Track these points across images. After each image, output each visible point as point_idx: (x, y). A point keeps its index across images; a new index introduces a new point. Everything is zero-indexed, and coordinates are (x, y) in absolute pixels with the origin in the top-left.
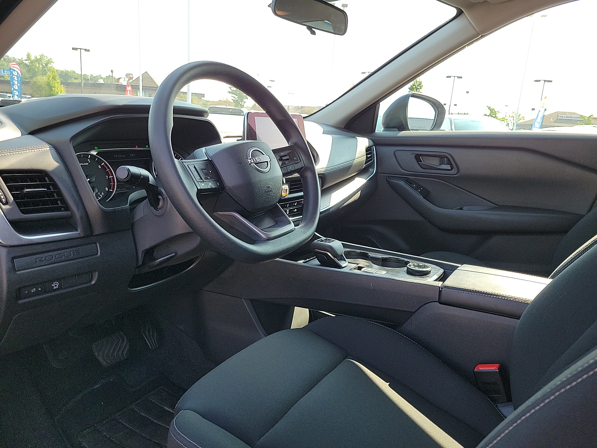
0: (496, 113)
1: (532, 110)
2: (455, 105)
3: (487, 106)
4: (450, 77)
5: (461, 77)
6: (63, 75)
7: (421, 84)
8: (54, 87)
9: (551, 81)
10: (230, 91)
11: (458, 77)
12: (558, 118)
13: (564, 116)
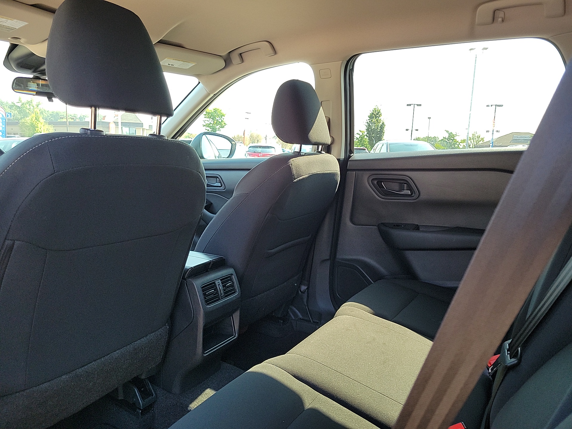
2: (417, 130)
3: (446, 130)
4: (410, 105)
5: (420, 105)
6: (54, 114)
7: (379, 113)
8: (37, 127)
10: (205, 124)
11: (418, 105)
13: (518, 136)
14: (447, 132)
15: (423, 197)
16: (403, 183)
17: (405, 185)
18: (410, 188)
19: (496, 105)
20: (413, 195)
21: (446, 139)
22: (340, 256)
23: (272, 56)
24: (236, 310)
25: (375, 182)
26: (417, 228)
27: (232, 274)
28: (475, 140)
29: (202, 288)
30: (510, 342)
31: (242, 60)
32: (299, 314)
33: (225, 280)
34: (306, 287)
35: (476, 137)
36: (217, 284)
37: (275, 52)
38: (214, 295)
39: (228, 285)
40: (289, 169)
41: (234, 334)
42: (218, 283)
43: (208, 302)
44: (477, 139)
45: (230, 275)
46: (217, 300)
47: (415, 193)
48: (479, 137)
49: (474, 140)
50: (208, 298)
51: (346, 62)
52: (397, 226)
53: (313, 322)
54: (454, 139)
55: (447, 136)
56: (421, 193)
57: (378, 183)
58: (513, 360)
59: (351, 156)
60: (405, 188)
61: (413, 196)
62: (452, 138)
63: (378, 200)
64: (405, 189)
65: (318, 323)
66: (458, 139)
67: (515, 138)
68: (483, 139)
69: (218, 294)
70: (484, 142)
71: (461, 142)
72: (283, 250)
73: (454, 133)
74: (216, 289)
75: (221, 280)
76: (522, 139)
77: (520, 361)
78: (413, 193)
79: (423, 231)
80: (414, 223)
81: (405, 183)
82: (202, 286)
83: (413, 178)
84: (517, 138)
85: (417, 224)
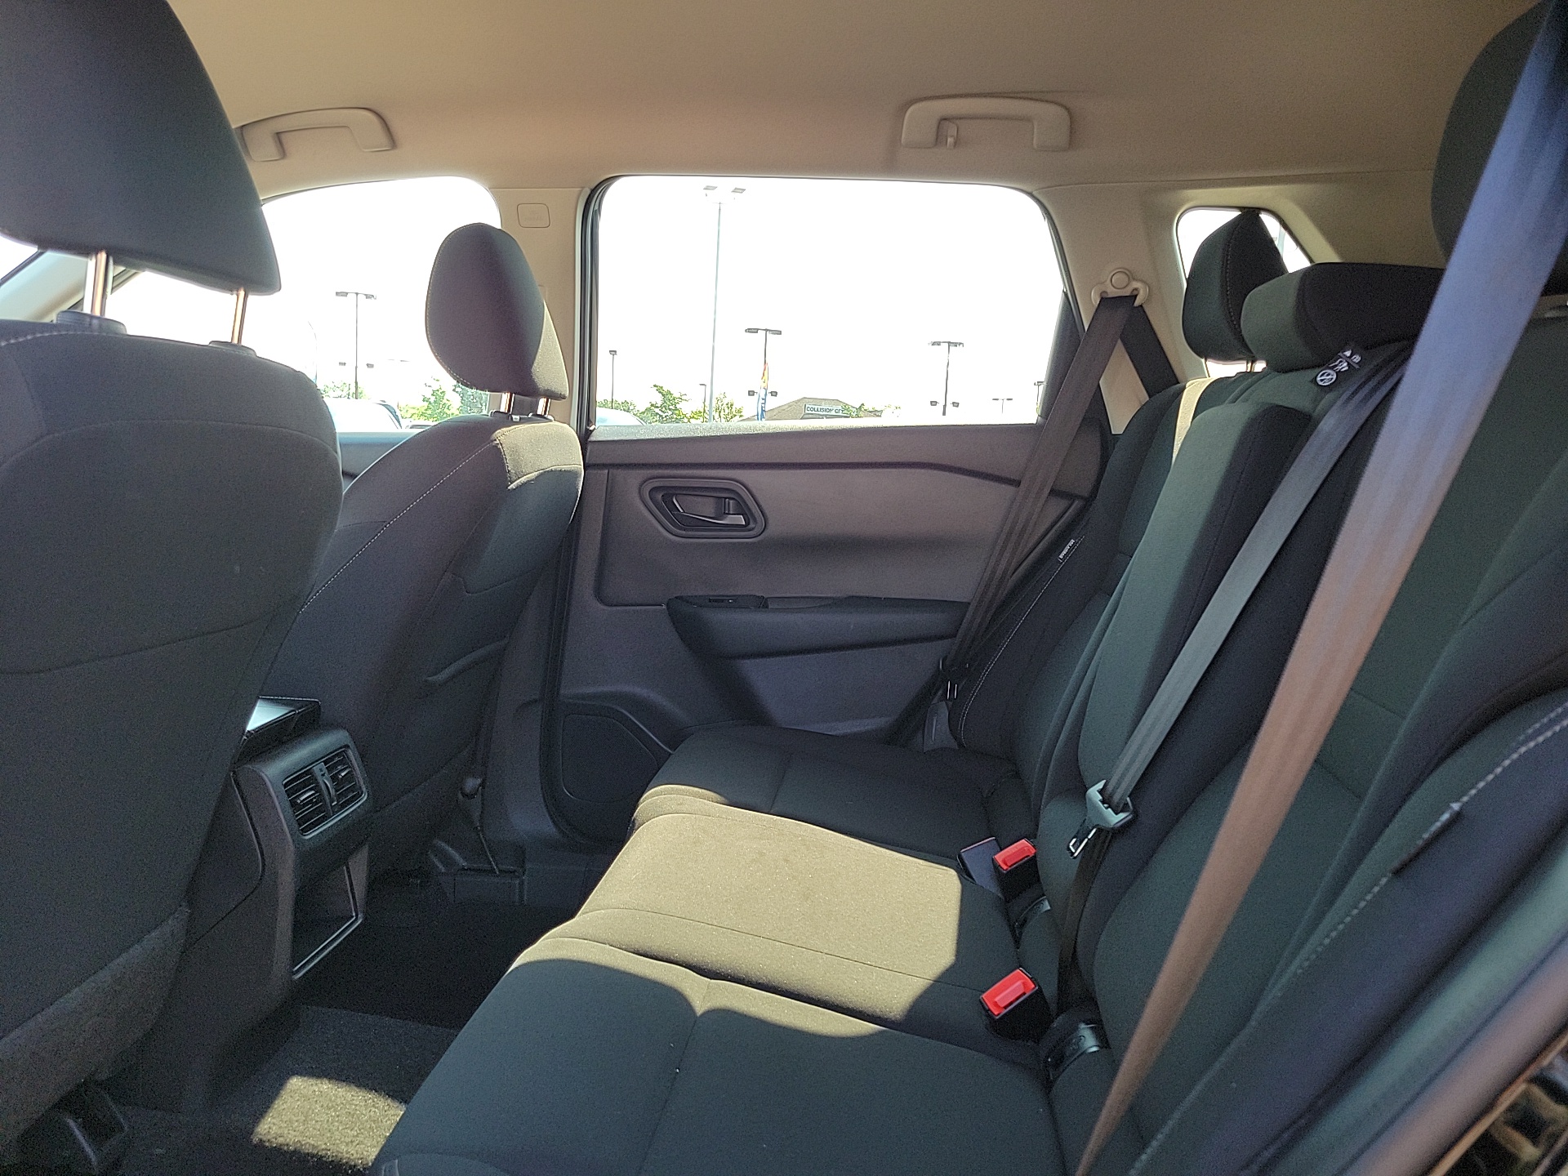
0: (676, 401)
1: (749, 395)
3: (655, 386)
9: (779, 333)
12: (807, 412)
13: (816, 407)
14: (659, 389)
15: (775, 529)
16: (726, 498)
17: (731, 502)
18: (743, 509)
19: (766, 330)
20: (752, 525)
21: (657, 407)
22: (569, 690)
23: (383, 153)
24: (361, 844)
25: (659, 497)
26: (762, 603)
27: (347, 746)
28: (722, 413)
29: (285, 786)
30: (1101, 787)
31: (283, 153)
32: (457, 857)
33: (334, 760)
34: (479, 781)
35: (725, 405)
36: (318, 774)
37: (393, 143)
38: (316, 803)
39: (343, 774)
40: (497, 454)
41: (354, 914)
42: (319, 769)
43: (305, 822)
44: (727, 411)
45: (341, 748)
46: (325, 818)
47: (755, 520)
48: (732, 405)
49: (720, 412)
50: (301, 813)
51: (589, 192)
52: (718, 602)
53: (500, 871)
54: (676, 409)
55: (658, 399)
56: (770, 521)
57: (665, 498)
58: (1122, 816)
59: (592, 431)
60: (731, 509)
61: (752, 529)
62: (671, 407)
63: (664, 538)
64: (731, 512)
65: (515, 871)
66: (686, 408)
67: (810, 412)
68: (739, 411)
69: (323, 800)
70: (741, 418)
71: (693, 417)
72: (461, 672)
73: (676, 395)
74: (317, 789)
75: (326, 763)
76: (824, 413)
77: (1136, 813)
78: (749, 520)
79: (775, 610)
80: (753, 593)
81: (730, 498)
82: (284, 782)
83: (750, 486)
84: (813, 412)
85: (760, 595)
